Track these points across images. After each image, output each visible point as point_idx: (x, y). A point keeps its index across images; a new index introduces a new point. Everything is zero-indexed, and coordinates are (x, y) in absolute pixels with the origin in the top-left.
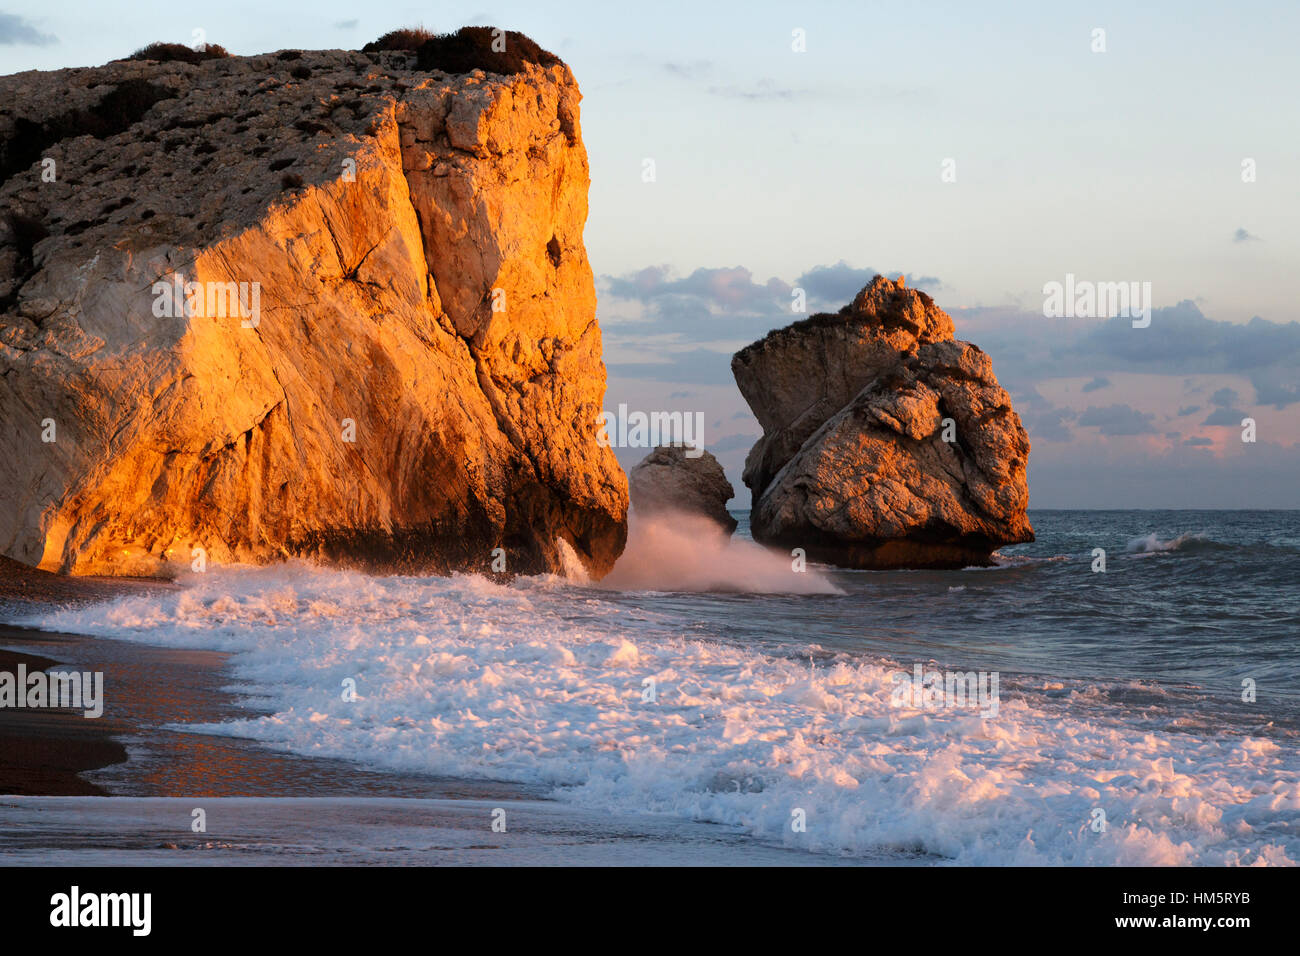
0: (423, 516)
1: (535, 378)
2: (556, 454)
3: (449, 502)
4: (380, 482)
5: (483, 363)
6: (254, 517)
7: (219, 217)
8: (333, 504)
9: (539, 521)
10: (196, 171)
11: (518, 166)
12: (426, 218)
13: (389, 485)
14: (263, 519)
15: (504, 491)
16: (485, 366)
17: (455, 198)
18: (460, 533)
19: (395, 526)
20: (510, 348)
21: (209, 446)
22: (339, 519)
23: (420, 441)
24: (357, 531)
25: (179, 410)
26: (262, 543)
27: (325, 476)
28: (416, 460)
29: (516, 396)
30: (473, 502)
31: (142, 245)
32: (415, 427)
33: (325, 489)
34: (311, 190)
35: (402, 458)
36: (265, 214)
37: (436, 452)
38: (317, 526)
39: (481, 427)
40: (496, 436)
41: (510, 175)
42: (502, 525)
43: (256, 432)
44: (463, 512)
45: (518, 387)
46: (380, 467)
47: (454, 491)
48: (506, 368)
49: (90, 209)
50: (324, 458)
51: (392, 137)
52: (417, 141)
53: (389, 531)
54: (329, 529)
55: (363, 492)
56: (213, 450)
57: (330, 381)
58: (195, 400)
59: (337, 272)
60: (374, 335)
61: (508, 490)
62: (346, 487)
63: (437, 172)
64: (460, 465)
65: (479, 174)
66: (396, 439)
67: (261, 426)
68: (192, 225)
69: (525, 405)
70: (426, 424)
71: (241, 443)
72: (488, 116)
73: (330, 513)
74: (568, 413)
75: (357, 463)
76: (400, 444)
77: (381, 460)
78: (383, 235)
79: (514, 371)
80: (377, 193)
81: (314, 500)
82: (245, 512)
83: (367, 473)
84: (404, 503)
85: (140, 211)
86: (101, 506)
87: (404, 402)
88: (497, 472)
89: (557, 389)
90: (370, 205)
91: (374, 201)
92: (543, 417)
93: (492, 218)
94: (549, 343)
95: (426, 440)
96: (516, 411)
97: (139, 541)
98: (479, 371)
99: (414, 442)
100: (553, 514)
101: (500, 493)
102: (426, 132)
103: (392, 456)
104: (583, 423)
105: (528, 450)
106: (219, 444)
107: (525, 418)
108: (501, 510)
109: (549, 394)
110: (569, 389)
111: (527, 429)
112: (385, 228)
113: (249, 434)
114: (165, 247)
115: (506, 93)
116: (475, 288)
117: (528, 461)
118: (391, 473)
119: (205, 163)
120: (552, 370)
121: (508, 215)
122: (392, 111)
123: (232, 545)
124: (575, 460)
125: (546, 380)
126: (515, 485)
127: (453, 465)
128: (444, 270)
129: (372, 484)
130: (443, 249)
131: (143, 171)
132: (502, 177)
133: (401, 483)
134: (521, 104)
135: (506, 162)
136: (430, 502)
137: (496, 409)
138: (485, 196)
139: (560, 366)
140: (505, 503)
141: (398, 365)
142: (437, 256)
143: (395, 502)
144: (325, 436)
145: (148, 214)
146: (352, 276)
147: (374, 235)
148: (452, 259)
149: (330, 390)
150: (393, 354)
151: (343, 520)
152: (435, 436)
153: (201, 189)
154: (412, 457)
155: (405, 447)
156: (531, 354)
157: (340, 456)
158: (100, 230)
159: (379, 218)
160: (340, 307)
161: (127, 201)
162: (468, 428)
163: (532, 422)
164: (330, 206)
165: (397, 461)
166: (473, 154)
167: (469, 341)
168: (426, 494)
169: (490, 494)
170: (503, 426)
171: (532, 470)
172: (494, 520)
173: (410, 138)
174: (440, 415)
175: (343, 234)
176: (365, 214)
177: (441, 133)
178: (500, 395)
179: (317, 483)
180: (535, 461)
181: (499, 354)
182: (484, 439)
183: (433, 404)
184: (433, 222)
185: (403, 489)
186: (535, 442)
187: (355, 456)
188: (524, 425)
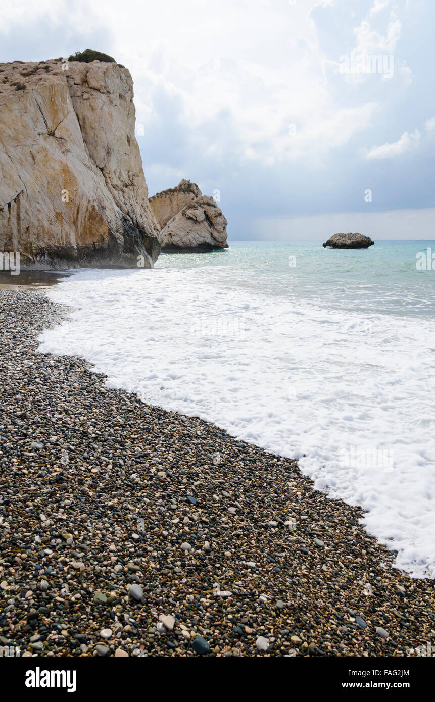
0: (89, 241)
1: (126, 186)
2: (138, 216)
3: (100, 235)
4: (70, 227)
5: (108, 179)
6: (15, 242)
8: (51, 236)
9: (136, 242)
11: (117, 101)
12: (81, 117)
13: (74, 228)
14: (19, 243)
16: (108, 180)
17: (92, 109)
18: (106, 247)
19: (77, 246)
20: (118, 173)
22: (53, 243)
23: (87, 209)
24: (62, 248)
26: (20, 253)
27: (46, 224)
28: (86, 217)
29: (121, 193)
30: (111, 234)
32: (85, 203)
33: (46, 229)
34: (30, 91)
35: (80, 216)
36: (9, 100)
37: (94, 213)
38: (44, 245)
39: (110, 203)
40: (117, 208)
41: (113, 102)
42: (122, 244)
43: (13, 203)
44: (106, 239)
45: (121, 190)
46: (70, 220)
47: (103, 230)
48: (116, 182)
50: (45, 216)
52: (75, 84)
53: (76, 248)
54: (50, 247)
55: (63, 231)
57: (45, 182)
59: (45, 131)
60: (64, 161)
61: (125, 231)
62: (56, 229)
63: (84, 97)
64: (105, 219)
65: (102, 100)
66: (77, 208)
67: (15, 200)
69: (125, 197)
70: (89, 201)
71: (6, 208)
73: (49, 240)
74: (140, 201)
75: (60, 218)
76: (78, 210)
77: (70, 217)
78: (64, 117)
79: (118, 183)
80: (61, 96)
81: (42, 234)
82: (11, 239)
83: (65, 222)
84: (81, 235)
87: (80, 192)
88: (119, 223)
89: (135, 191)
90: (58, 101)
91: (59, 99)
92: (132, 202)
94: (130, 174)
95: (90, 208)
96: (122, 198)
98: (107, 183)
99: (84, 210)
100: (140, 239)
101: (121, 231)
102: (78, 81)
103: (75, 215)
105: (128, 214)
107: (125, 202)
108: (122, 238)
109: (133, 193)
111: (127, 206)
112: (66, 112)
113: (9, 204)
116: (104, 148)
117: (129, 219)
118: (75, 222)
120: (133, 184)
125: (131, 188)
126: (126, 228)
127: (101, 219)
128: (90, 139)
129: (67, 227)
130: (88, 131)
132: (111, 102)
133: (79, 227)
135: (112, 96)
136: (93, 235)
137: (114, 198)
139: (135, 182)
140: (123, 235)
141: (76, 174)
142: (86, 133)
143: (77, 234)
144: (44, 206)
146: (52, 134)
147: (61, 115)
148: (93, 135)
149: (46, 185)
150: (73, 169)
151: (55, 243)
152: (94, 207)
154: (84, 216)
155: (81, 212)
156: (125, 177)
157: (52, 215)
159: (63, 108)
160: (48, 147)
162: (106, 203)
163: (128, 203)
164: (40, 99)
165: (77, 218)
166: (99, 91)
167: (102, 169)
168: (91, 231)
169: (117, 231)
170: (117, 204)
171: (131, 222)
172: (119, 242)
173: (72, 82)
174: (95, 198)
175: (46, 113)
176: (56, 105)
177: (85, 81)
179: (43, 227)
180: (132, 219)
181: (113, 176)
182: (112, 209)
183: (92, 193)
184: (84, 119)
185: (80, 230)
186: (130, 211)
187: (58, 215)
188: (126, 204)
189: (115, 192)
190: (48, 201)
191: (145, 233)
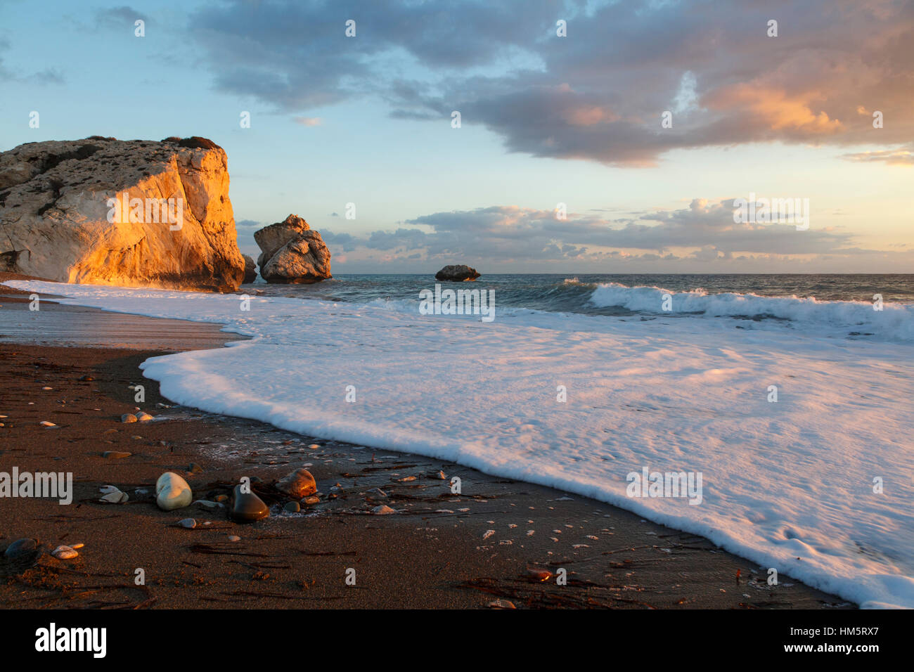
0: (189, 269)
1: (219, 232)
2: (226, 253)
3: (197, 265)
4: (176, 260)
5: (204, 228)
6: (138, 269)
7: (123, 183)
8: (162, 266)
9: (223, 270)
10: (113, 170)
11: (213, 175)
12: (186, 187)
13: (179, 261)
14: (140, 270)
17: (194, 182)
18: (201, 274)
19: (181, 272)
20: (212, 224)
21: (122, 249)
22: (164, 270)
23: (188, 249)
24: (170, 273)
25: (113, 238)
26: (140, 277)
27: (159, 258)
29: (214, 237)
30: (205, 265)
31: (97, 190)
32: (186, 244)
33: (159, 261)
34: (153, 176)
35: (183, 253)
36: (138, 182)
37: (193, 251)
38: (157, 272)
39: (205, 245)
40: (210, 248)
41: (211, 177)
42: (213, 272)
43: (138, 245)
44: (201, 268)
45: (215, 235)
46: (176, 256)
47: (199, 262)
48: (211, 229)
49: (78, 180)
50: (159, 253)
51: (175, 164)
52: (183, 166)
53: (179, 273)
54: (161, 273)
55: (171, 262)
56: (124, 250)
57: (160, 231)
58: (118, 235)
61: (214, 262)
63: (189, 174)
64: (200, 255)
65: (202, 176)
67: (139, 243)
68: (114, 185)
69: (217, 239)
70: (190, 244)
71: (133, 248)
72: (204, 160)
73: (161, 268)
74: (229, 242)
76: (182, 249)
77: (176, 254)
78: (175, 191)
80: (173, 178)
81: (156, 265)
82: (135, 268)
83: (172, 257)
84: (183, 266)
85: (95, 181)
86: (87, 266)
87: (183, 237)
88: (211, 257)
89: (225, 235)
90: (171, 182)
91: (172, 180)
92: (222, 243)
93: (206, 188)
94: (222, 223)
95: (190, 248)
96: (214, 240)
97: (101, 276)
98: (203, 230)
99: (186, 249)
100: (226, 269)
101: (212, 263)
102: (185, 163)
103: (180, 252)
104: (232, 245)
105: (218, 252)
106: (126, 248)
107: (217, 243)
108: (212, 267)
109: (223, 237)
110: (228, 236)
113: (135, 245)
114: (106, 191)
115: (208, 154)
116: (202, 207)
117: (219, 255)
118: (180, 258)
119: (116, 168)
120: (223, 231)
121: (210, 188)
122: (174, 157)
123: (131, 277)
124: (231, 255)
125: (222, 233)
126: (216, 261)
127: (198, 255)
128: (192, 202)
129: (174, 260)
130: (191, 196)
131: (94, 170)
132: (208, 177)
133: (182, 260)
134: (212, 158)
135: (209, 173)
136: (192, 265)
137: (209, 240)
138: (204, 182)
139: (226, 229)
140: (214, 265)
142: (190, 198)
143: (181, 265)
144: (159, 247)
145: (99, 181)
147: (172, 190)
148: (194, 199)
149: (160, 233)
152: (193, 248)
153: (116, 175)
154: (186, 253)
155: (184, 250)
156: (218, 226)
157: (164, 252)
158: (82, 185)
159: (174, 186)
161: (90, 178)
162: (202, 245)
163: (219, 244)
164: (159, 181)
165: (181, 254)
166: (200, 170)
167: (200, 222)
168: (190, 263)
169: (209, 263)
170: (211, 245)
171: (220, 257)
172: (210, 270)
173: (180, 165)
174: (194, 241)
175: (162, 189)
176: (169, 185)
177: (190, 164)
178: (210, 237)
179: (157, 260)
180: (221, 255)
181: (209, 225)
182: (206, 248)
183: (192, 238)
184: (188, 189)
185: (183, 262)
186: (220, 250)
187: (168, 253)
188: (217, 245)
190: (162, 244)
191: (230, 264)
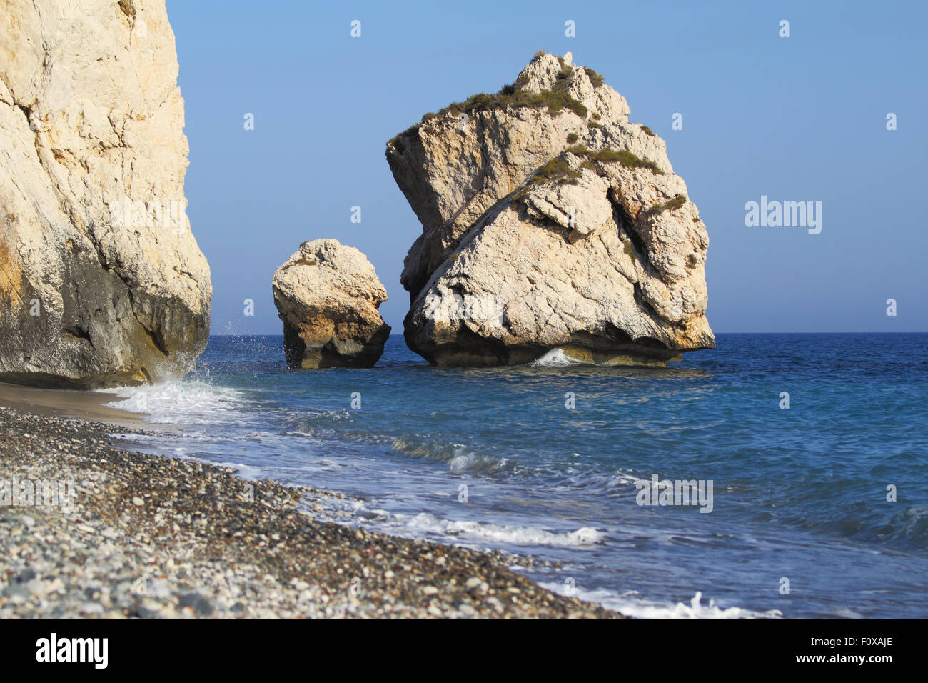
1: (102, 149)
5: (42, 135)
9: (101, 311)
15: (61, 277)
16: (45, 139)
29: (80, 171)
39: (40, 201)
40: (56, 216)
42: (59, 315)
44: (16, 301)
45: (83, 162)
47: (8, 277)
48: (66, 138)
61: (67, 278)
64: (13, 249)
69: (90, 181)
79: (76, 144)
88: (56, 255)
89: (127, 164)
94: (118, 114)
96: (80, 189)
98: (38, 144)
100: (120, 303)
101: (59, 279)
105: (91, 232)
107: (88, 197)
108: (58, 298)
109: (117, 170)
111: (91, 209)
116: (35, 52)
117: (90, 245)
125: (114, 154)
126: (76, 271)
139: (130, 139)
140: (64, 291)
156: (97, 124)
163: (96, 201)
167: (27, 110)
169: (46, 279)
170: (64, 205)
171: (94, 255)
172: (50, 310)
178: (61, 170)
180: (97, 244)
181: (60, 123)
186: (98, 224)
188: (87, 203)
189: (59, 169)
191: (137, 284)
